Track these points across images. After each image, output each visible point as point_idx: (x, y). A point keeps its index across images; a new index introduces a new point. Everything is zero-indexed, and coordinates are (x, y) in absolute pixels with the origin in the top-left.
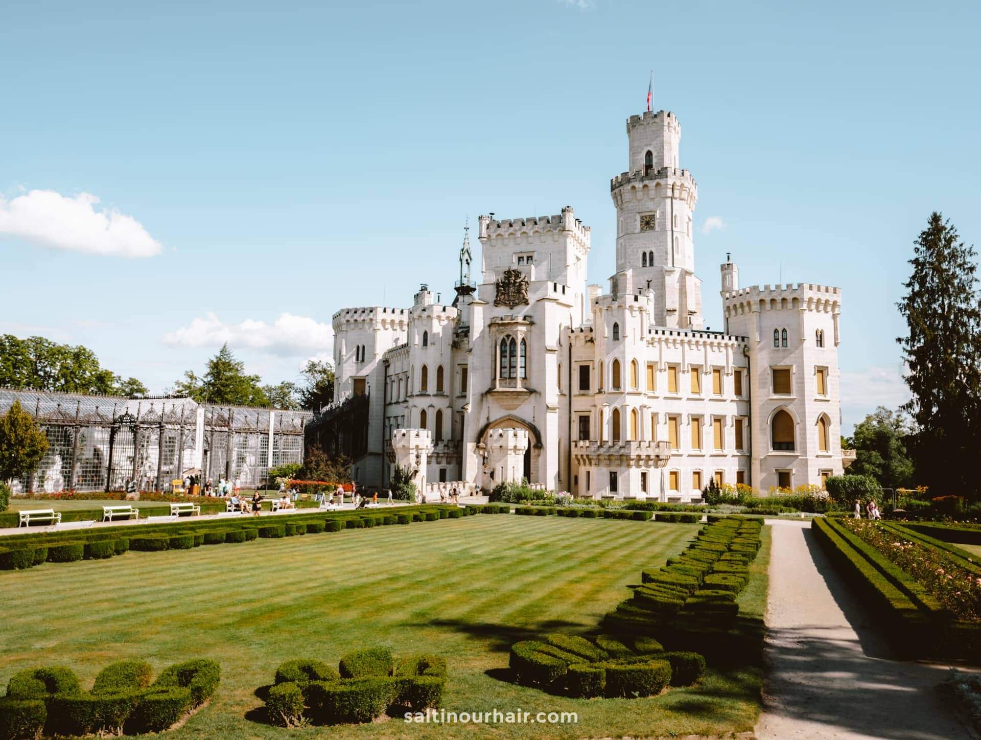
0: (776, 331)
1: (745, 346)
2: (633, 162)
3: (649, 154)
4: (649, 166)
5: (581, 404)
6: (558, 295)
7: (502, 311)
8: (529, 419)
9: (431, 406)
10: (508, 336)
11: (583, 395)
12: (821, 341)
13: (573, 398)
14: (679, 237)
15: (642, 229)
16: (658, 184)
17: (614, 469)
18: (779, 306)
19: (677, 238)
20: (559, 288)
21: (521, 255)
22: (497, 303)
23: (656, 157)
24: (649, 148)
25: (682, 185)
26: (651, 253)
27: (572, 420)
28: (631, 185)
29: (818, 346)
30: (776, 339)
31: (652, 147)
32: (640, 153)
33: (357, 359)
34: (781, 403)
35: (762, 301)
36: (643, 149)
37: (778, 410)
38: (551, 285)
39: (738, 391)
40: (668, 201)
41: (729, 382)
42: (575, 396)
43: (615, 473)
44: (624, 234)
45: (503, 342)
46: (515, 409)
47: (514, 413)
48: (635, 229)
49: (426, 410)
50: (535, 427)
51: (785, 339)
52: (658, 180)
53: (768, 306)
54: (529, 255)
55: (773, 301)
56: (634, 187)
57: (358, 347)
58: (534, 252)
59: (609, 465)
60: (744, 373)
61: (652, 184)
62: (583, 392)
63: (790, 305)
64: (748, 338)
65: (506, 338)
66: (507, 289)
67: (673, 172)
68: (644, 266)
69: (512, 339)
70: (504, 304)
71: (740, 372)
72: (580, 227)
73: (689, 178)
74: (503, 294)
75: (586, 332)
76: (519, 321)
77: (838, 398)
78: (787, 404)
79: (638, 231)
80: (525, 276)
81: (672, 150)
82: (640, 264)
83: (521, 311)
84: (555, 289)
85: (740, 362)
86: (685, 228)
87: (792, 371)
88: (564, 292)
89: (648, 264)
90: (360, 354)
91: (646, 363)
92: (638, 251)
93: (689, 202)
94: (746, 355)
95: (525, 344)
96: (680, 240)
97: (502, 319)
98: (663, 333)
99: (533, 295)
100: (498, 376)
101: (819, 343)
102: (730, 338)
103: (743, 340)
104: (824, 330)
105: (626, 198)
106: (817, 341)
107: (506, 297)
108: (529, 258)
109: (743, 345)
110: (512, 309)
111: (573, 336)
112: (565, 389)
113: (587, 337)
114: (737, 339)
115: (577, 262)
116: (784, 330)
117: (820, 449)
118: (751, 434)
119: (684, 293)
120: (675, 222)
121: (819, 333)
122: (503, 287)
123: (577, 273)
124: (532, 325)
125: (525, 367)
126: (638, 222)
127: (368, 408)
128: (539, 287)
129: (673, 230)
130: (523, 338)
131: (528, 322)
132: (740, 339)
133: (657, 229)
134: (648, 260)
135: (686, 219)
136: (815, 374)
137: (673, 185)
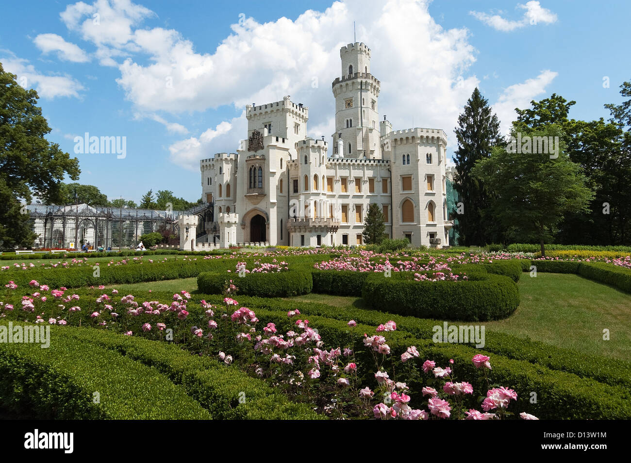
0: (404, 156)
1: (389, 165)
2: (343, 71)
3: (351, 66)
4: (351, 72)
6: (280, 144)
7: (252, 153)
8: (264, 209)
9: (224, 205)
10: (253, 166)
11: (295, 196)
12: (431, 160)
15: (346, 108)
16: (353, 83)
17: (302, 234)
18: (405, 142)
19: (364, 111)
20: (280, 140)
21: (265, 124)
22: (249, 150)
23: (354, 68)
25: (366, 82)
26: (351, 120)
28: (340, 84)
29: (427, 163)
30: (404, 161)
31: (352, 63)
32: (346, 67)
33: (208, 184)
34: (405, 196)
35: (396, 140)
36: (347, 65)
37: (405, 199)
38: (274, 139)
39: (385, 190)
40: (360, 91)
41: (378, 186)
42: (291, 197)
43: (304, 236)
45: (251, 169)
46: (257, 204)
47: (257, 206)
50: (267, 214)
51: (408, 160)
52: (354, 80)
53: (399, 142)
54: (269, 123)
55: (401, 139)
56: (341, 86)
57: (209, 178)
58: (271, 122)
59: (300, 232)
60: (389, 180)
62: (295, 194)
63: (410, 141)
64: (390, 161)
66: (254, 142)
67: (361, 75)
68: (348, 127)
69: (255, 168)
70: (253, 150)
71: (386, 180)
72: (298, 107)
73: (371, 77)
74: (252, 145)
75: (295, 162)
76: (257, 158)
77: (441, 192)
78: (410, 196)
79: (344, 109)
80: (262, 134)
81: (363, 63)
82: (345, 126)
83: (260, 153)
84: (277, 140)
85: (384, 174)
86: (370, 105)
87: (412, 178)
88: (283, 141)
89: (349, 126)
90: (210, 181)
91: (325, 177)
92: (344, 120)
93: (373, 90)
94: (389, 171)
95: (262, 170)
96: (366, 112)
97: (250, 157)
98: (338, 161)
99: (265, 145)
100: (249, 187)
101: (429, 161)
102: (379, 162)
103: (387, 162)
104: (432, 154)
105: (338, 91)
106: (428, 160)
107: (253, 145)
108: (270, 125)
109: (387, 164)
110: (256, 152)
111: (289, 165)
112: (285, 193)
113: (296, 165)
114: (383, 162)
115: (297, 126)
116: (408, 155)
117: (429, 220)
118: (392, 214)
119: (368, 140)
120: (363, 102)
121: (429, 155)
122: (252, 141)
123: (297, 132)
124: (265, 159)
125: (262, 182)
126: (344, 105)
127: (213, 208)
128: (268, 140)
129: (361, 107)
130: (260, 167)
131: (262, 158)
132: (385, 162)
133: (354, 107)
134: (349, 124)
135: (370, 101)
136: (426, 179)
137: (361, 82)
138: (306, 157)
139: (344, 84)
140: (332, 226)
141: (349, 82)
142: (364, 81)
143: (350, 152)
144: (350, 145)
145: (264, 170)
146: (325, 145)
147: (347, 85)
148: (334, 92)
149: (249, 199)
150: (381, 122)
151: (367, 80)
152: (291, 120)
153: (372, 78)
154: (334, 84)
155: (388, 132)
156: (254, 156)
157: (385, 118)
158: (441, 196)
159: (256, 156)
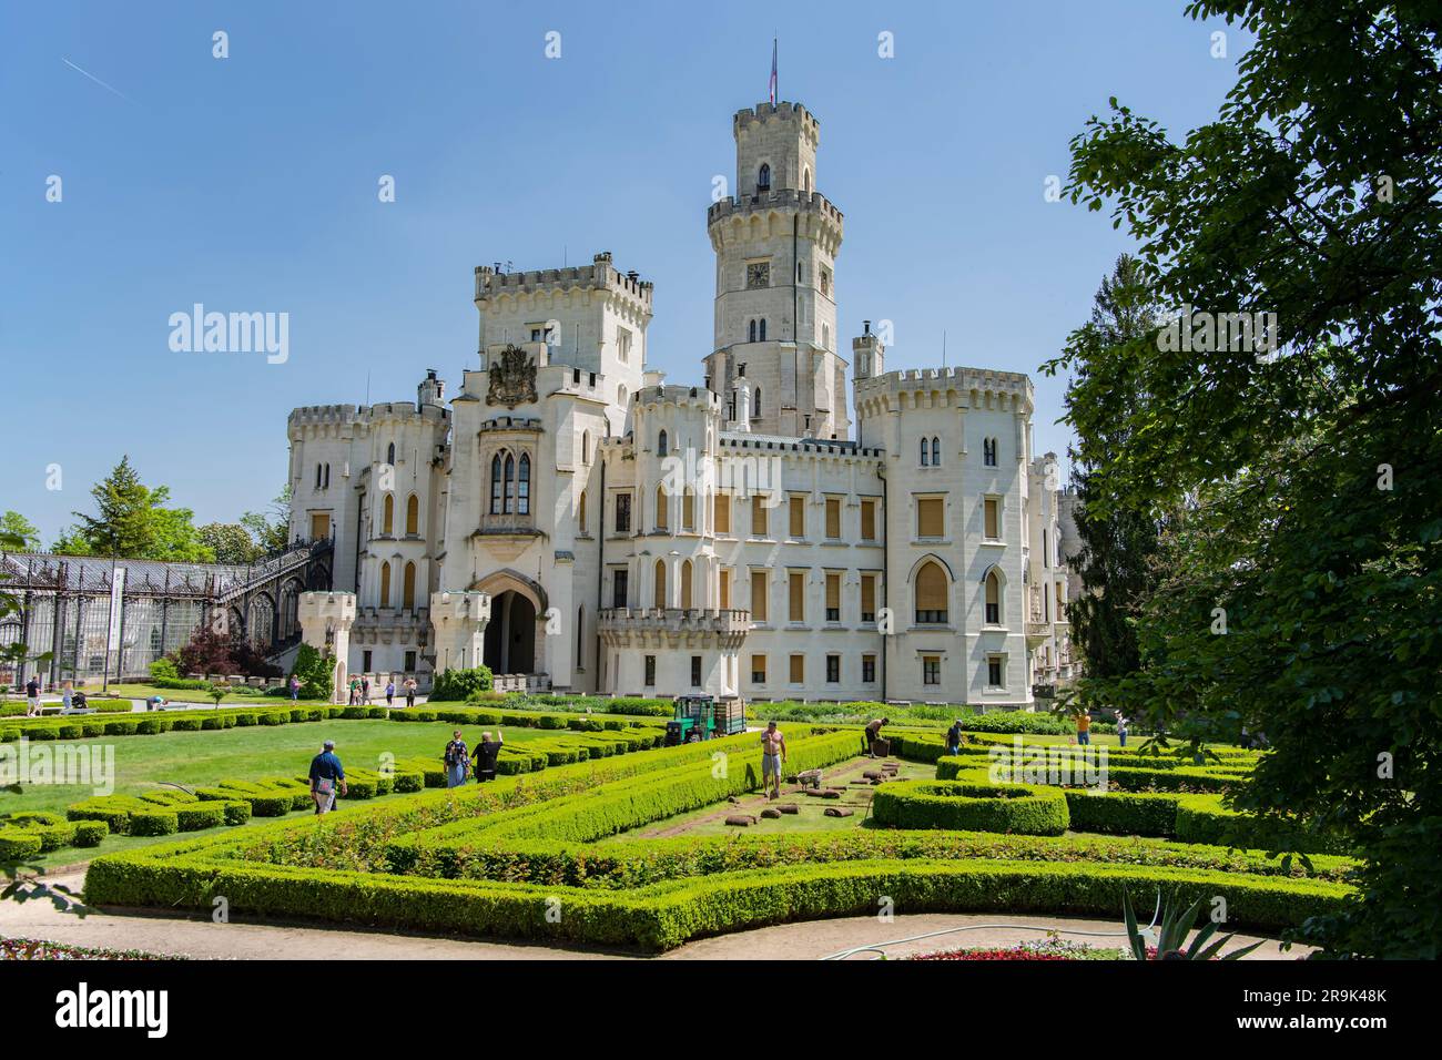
0: (924, 440)
1: (880, 464)
2: (742, 181)
3: (765, 169)
4: (764, 188)
5: (615, 553)
6: (583, 390)
7: (498, 411)
8: (533, 576)
9: (398, 556)
10: (503, 450)
11: (620, 539)
12: (995, 457)
13: (605, 543)
14: (804, 295)
15: (750, 286)
16: (772, 218)
17: (650, 652)
18: (927, 402)
19: (801, 299)
20: (585, 378)
21: (535, 327)
22: (489, 403)
23: (775, 173)
24: (767, 160)
25: (808, 219)
26: (763, 322)
27: (603, 576)
28: (734, 216)
29: (987, 464)
30: (924, 453)
31: (769, 158)
32: (752, 167)
33: (319, 485)
34: (928, 550)
35: (903, 396)
36: (756, 161)
37: (925, 561)
38: (569, 376)
39: (868, 532)
40: (791, 241)
41: (851, 522)
42: (608, 540)
43: (653, 658)
44: (726, 291)
45: (497, 459)
46: (514, 559)
47: (512, 566)
48: (740, 284)
49: (389, 562)
50: (540, 588)
51: (935, 453)
52: (774, 210)
53: (911, 403)
54: (547, 327)
55: (919, 394)
56: (737, 222)
57: (320, 466)
59: (643, 646)
60: (879, 504)
61: (763, 217)
62: (619, 534)
63: (944, 403)
64: (884, 451)
65: (499, 454)
66: (504, 379)
67: (795, 197)
68: (752, 340)
69: (509, 455)
70: (502, 402)
71: (872, 504)
72: (630, 283)
73: (822, 204)
74: (499, 387)
75: (626, 443)
76: (520, 426)
77: (1019, 543)
78: (939, 551)
79: (743, 288)
80: (532, 359)
81: (800, 162)
82: (745, 337)
83: (525, 410)
84: (577, 379)
85: (870, 486)
86: (817, 284)
87: (945, 504)
88: (592, 382)
89: (758, 338)
90: (323, 477)
92: (743, 318)
93: (824, 242)
94: (881, 477)
95: (529, 463)
96: (806, 302)
97: (494, 422)
98: (744, 445)
99: (542, 388)
100: (488, 510)
101: (990, 458)
102: (854, 452)
103: (876, 454)
104: (997, 437)
105: (727, 236)
106: (987, 454)
107: (503, 390)
108: (548, 332)
109: (875, 461)
110: (511, 409)
111: (606, 450)
112: (592, 530)
114: (865, 453)
115: (624, 337)
116: (935, 440)
117: (989, 621)
118: (886, 598)
119: (811, 383)
120: (800, 274)
121: (990, 444)
122: (499, 376)
123: (624, 354)
124: (540, 430)
125: (528, 498)
126: (744, 275)
127: (332, 559)
128: (553, 376)
129: (795, 287)
130: (525, 454)
131: (533, 427)
132: (871, 453)
133: (772, 284)
134: (758, 332)
135: (817, 270)
136: (981, 506)
137: (796, 217)
138: (663, 435)
139: (744, 217)
140: (733, 632)
141: (762, 215)
142: (803, 214)
143: (757, 413)
144: (758, 392)
145: (536, 465)
146: (715, 400)
147: (754, 220)
148: (716, 237)
149: (486, 545)
150: (854, 339)
151: (814, 211)
152: (611, 322)
153: (825, 205)
154: (713, 215)
155: (878, 372)
156: (509, 422)
157: (867, 327)
158: (1019, 556)
159: (514, 423)
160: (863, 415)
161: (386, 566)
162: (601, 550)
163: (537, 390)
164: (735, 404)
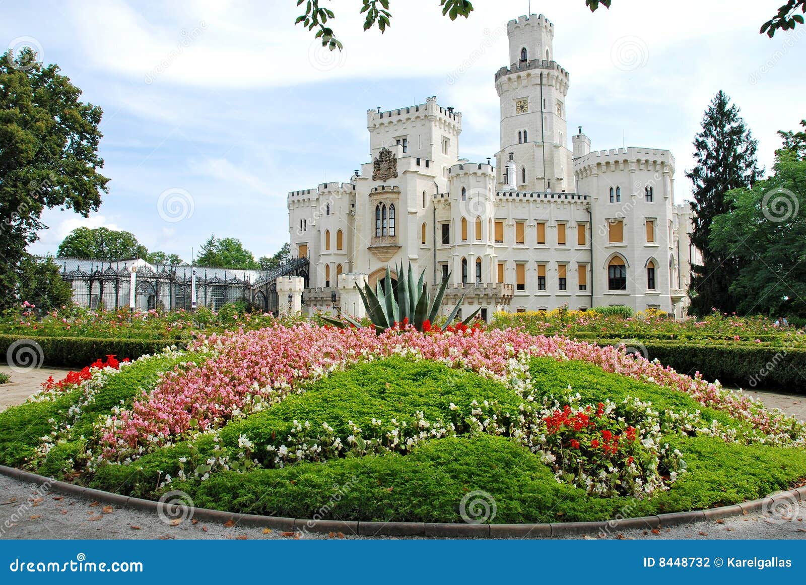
0: (611, 189)
1: (588, 203)
2: (512, 58)
3: (524, 51)
4: (524, 60)
5: (441, 257)
6: (422, 169)
7: (379, 183)
9: (333, 262)
10: (381, 203)
11: (445, 248)
12: (651, 196)
13: (437, 251)
14: (547, 116)
15: (518, 112)
16: (528, 75)
18: (613, 168)
19: (545, 118)
20: (423, 163)
21: (398, 139)
22: (374, 178)
23: (529, 52)
24: (524, 46)
25: (548, 74)
26: (525, 132)
27: (436, 268)
28: (508, 76)
29: (648, 200)
30: (611, 196)
31: (526, 44)
32: (517, 50)
34: (612, 251)
35: (599, 164)
36: (519, 47)
37: (613, 256)
38: (413, 162)
39: (582, 242)
40: (539, 87)
41: (572, 235)
42: (438, 249)
44: (506, 117)
45: (377, 208)
46: (387, 261)
47: (387, 264)
48: (512, 113)
49: (330, 265)
51: (618, 196)
52: (529, 71)
53: (604, 169)
54: (404, 138)
55: (608, 163)
56: (510, 79)
58: (407, 135)
60: (588, 226)
62: (444, 246)
63: (621, 167)
64: (590, 197)
65: (379, 205)
66: (381, 166)
67: (541, 63)
68: (520, 142)
69: (384, 205)
70: (380, 178)
71: (584, 226)
72: (448, 113)
73: (556, 67)
74: (378, 170)
75: (446, 197)
76: (389, 190)
77: (667, 245)
78: (620, 251)
79: (515, 113)
80: (395, 154)
81: (543, 45)
82: (516, 141)
83: (391, 182)
84: (418, 163)
85: (583, 217)
86: (555, 109)
87: (624, 224)
88: (427, 165)
89: (523, 141)
91: (493, 220)
92: (514, 131)
93: (558, 87)
94: (588, 211)
95: (394, 209)
96: (548, 120)
97: (376, 189)
98: (511, 195)
99: (400, 169)
100: (374, 235)
102: (573, 198)
103: (585, 198)
105: (505, 87)
106: (647, 195)
107: (381, 172)
108: (405, 140)
109: (585, 202)
110: (385, 181)
111: (436, 200)
112: (429, 244)
113: (446, 200)
114: (579, 198)
115: (446, 141)
116: (618, 188)
117: (649, 288)
118: (592, 277)
119: (552, 163)
120: (544, 105)
121: (649, 189)
122: (378, 164)
123: (445, 151)
124: (399, 193)
125: (394, 227)
126: (515, 109)
127: (309, 267)
128: (405, 163)
129: (542, 112)
130: (392, 204)
131: (396, 191)
132: (582, 198)
133: (529, 111)
134: (523, 137)
135: (554, 102)
136: (644, 224)
137: (541, 74)
138: (464, 189)
139: (514, 76)
140: (504, 295)
141: (523, 74)
142: (545, 72)
143: (524, 181)
144: (524, 170)
145: (398, 210)
146: (492, 171)
147: (519, 77)
148: (499, 87)
149: (374, 254)
150: (573, 137)
151: (551, 71)
152: (437, 133)
153: (558, 68)
154: (497, 76)
155: (586, 152)
156: (383, 188)
157: (580, 130)
158: (667, 251)
159: (385, 188)
160: (578, 177)
161: (328, 266)
162: (435, 254)
163: (398, 171)
164: (507, 174)
